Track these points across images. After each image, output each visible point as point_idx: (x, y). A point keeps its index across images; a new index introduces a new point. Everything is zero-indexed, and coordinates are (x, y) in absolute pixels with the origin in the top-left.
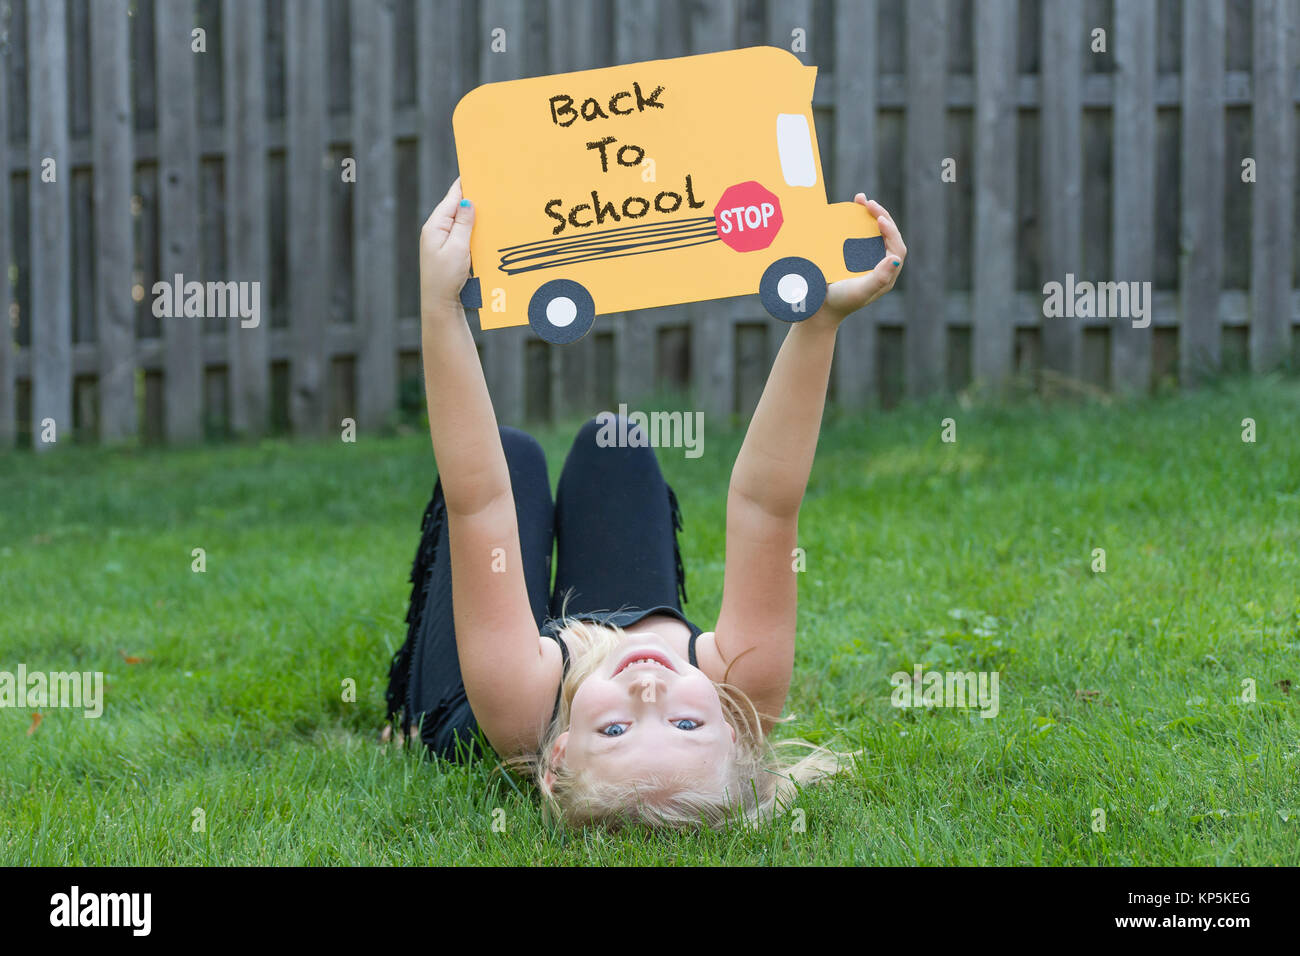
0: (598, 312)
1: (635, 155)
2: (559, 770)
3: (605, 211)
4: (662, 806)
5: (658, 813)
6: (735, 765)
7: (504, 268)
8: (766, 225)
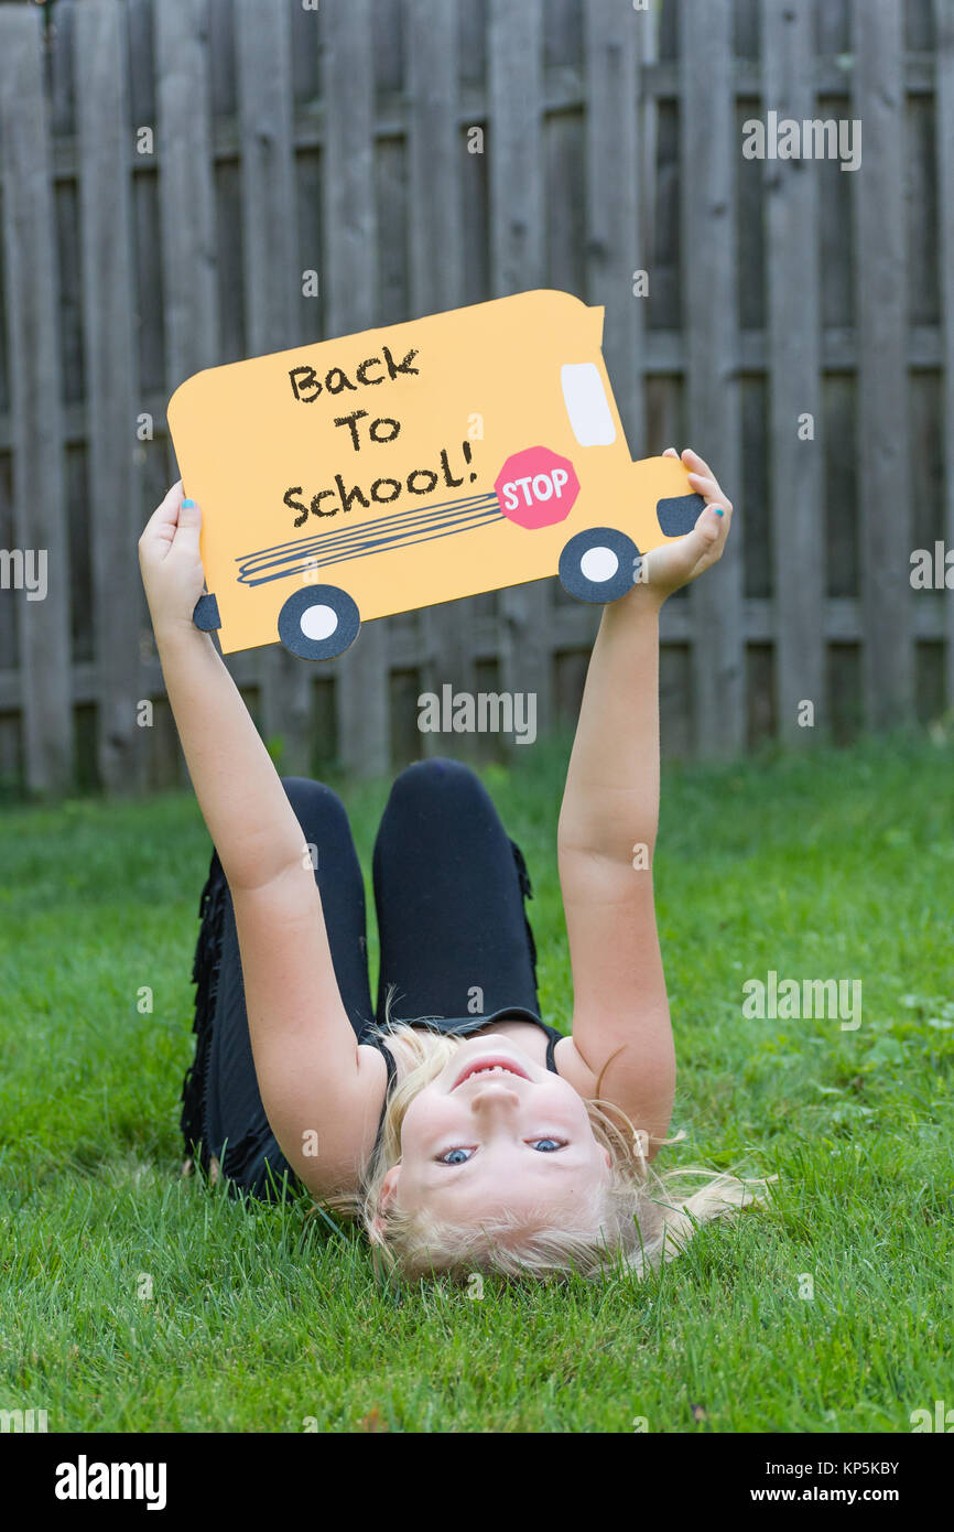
0: (363, 617)
1: (390, 429)
2: (389, 1212)
3: (351, 497)
4: (521, 1249)
5: (516, 1258)
6: (611, 1195)
7: (244, 579)
8: (559, 495)
